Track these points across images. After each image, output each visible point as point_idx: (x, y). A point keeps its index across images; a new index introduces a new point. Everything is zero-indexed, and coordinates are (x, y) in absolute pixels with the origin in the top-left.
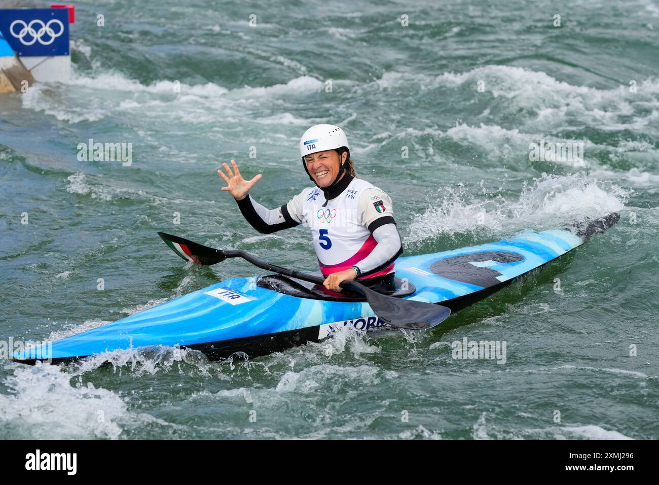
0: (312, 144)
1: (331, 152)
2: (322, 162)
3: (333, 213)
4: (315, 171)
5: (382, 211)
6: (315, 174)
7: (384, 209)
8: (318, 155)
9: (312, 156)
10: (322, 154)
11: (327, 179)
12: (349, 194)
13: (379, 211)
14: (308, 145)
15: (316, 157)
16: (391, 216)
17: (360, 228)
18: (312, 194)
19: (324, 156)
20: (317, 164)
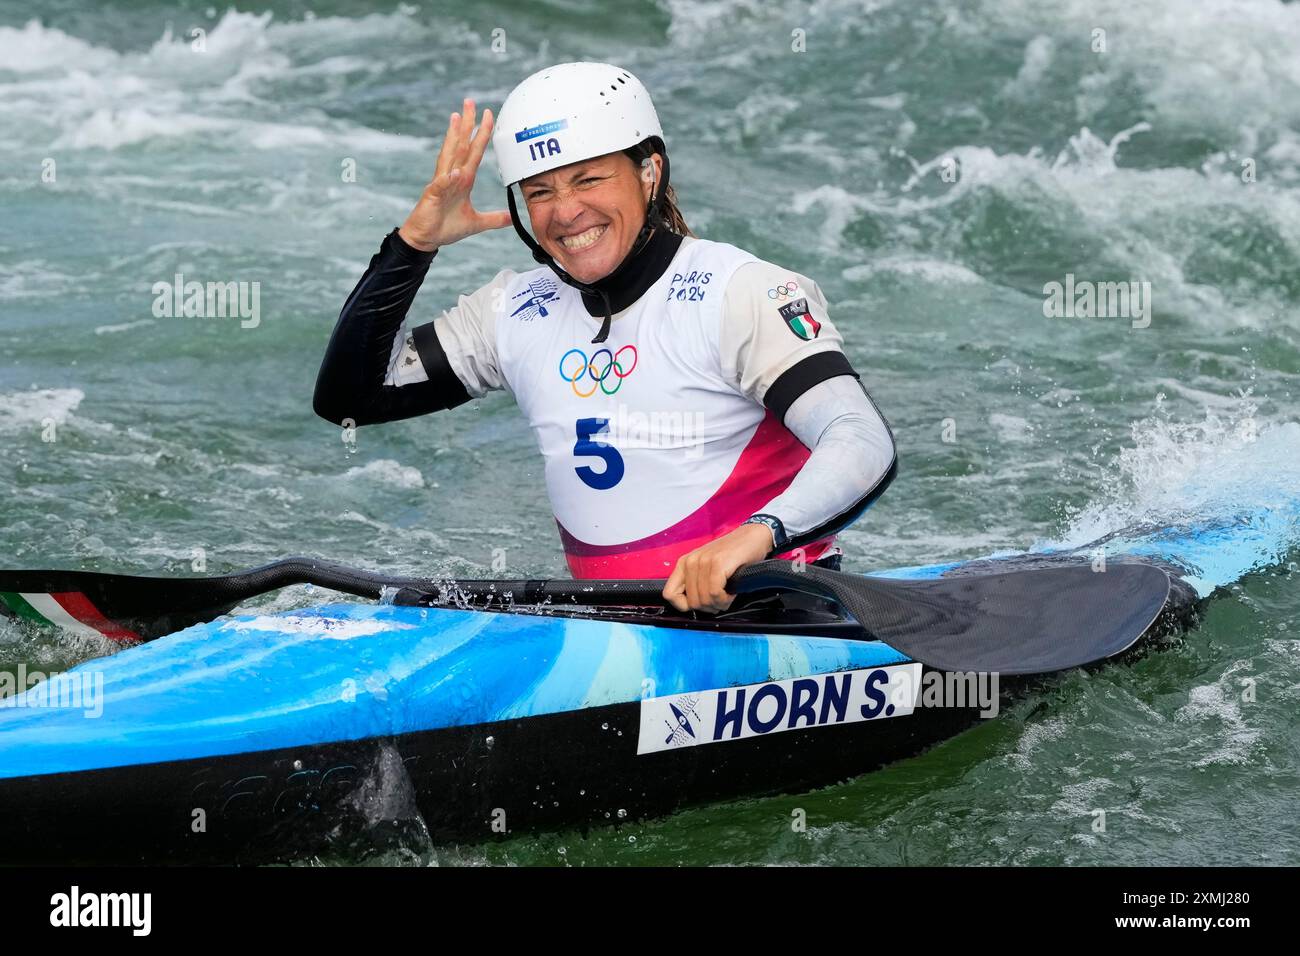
0: (545, 138)
1: (613, 163)
2: (588, 197)
3: (625, 360)
4: (559, 231)
5: (811, 334)
6: (560, 239)
7: (817, 328)
8: (570, 174)
9: (548, 181)
10: (581, 173)
11: (600, 253)
12: (678, 286)
13: (803, 336)
14: (533, 141)
15: (562, 184)
16: (837, 348)
17: (733, 404)
18: (529, 296)
19: (591, 174)
20: (568, 205)
